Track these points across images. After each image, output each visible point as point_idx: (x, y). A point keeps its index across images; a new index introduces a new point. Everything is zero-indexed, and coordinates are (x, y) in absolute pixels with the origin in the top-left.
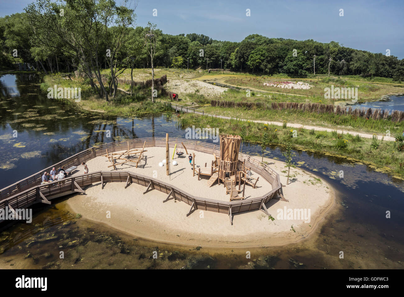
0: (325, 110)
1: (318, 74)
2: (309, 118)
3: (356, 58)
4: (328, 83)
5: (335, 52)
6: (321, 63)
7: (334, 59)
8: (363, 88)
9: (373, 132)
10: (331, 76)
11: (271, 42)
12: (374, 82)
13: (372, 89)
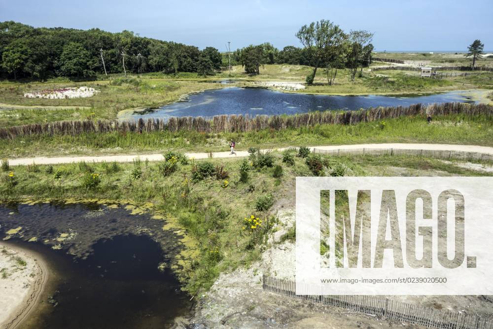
0: (82, 129)
1: (111, 74)
2: (60, 145)
3: (154, 51)
4: (121, 86)
5: (127, 44)
6: (113, 59)
7: (128, 53)
8: (160, 88)
9: (147, 150)
10: (128, 76)
11: (37, 32)
12: (179, 79)
13: (170, 89)
